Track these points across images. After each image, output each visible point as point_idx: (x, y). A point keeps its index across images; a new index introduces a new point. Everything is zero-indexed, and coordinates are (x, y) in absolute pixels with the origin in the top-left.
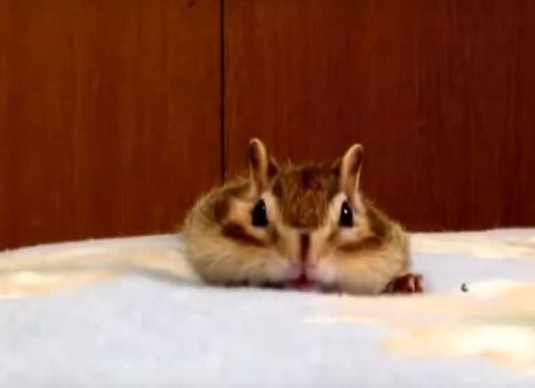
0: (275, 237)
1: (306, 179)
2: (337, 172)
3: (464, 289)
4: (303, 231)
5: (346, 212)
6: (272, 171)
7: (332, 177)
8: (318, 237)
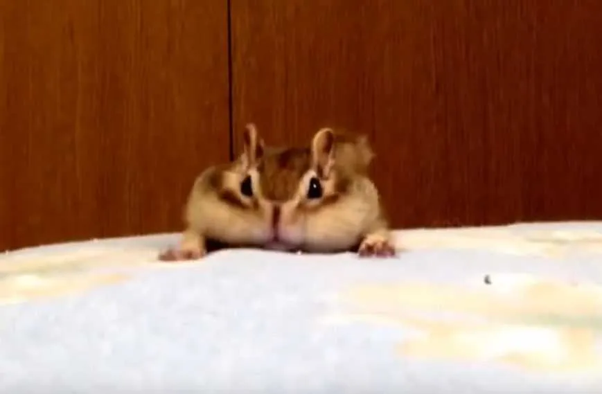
0: (256, 205)
1: (284, 161)
2: (308, 151)
3: (487, 281)
4: (276, 203)
5: (315, 186)
6: (259, 152)
7: (305, 155)
8: (288, 208)
